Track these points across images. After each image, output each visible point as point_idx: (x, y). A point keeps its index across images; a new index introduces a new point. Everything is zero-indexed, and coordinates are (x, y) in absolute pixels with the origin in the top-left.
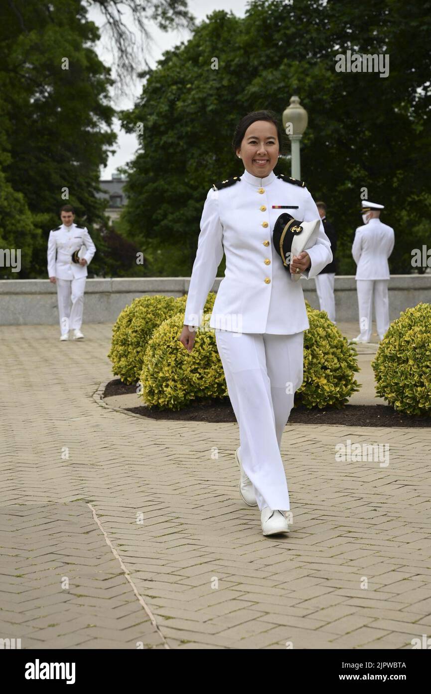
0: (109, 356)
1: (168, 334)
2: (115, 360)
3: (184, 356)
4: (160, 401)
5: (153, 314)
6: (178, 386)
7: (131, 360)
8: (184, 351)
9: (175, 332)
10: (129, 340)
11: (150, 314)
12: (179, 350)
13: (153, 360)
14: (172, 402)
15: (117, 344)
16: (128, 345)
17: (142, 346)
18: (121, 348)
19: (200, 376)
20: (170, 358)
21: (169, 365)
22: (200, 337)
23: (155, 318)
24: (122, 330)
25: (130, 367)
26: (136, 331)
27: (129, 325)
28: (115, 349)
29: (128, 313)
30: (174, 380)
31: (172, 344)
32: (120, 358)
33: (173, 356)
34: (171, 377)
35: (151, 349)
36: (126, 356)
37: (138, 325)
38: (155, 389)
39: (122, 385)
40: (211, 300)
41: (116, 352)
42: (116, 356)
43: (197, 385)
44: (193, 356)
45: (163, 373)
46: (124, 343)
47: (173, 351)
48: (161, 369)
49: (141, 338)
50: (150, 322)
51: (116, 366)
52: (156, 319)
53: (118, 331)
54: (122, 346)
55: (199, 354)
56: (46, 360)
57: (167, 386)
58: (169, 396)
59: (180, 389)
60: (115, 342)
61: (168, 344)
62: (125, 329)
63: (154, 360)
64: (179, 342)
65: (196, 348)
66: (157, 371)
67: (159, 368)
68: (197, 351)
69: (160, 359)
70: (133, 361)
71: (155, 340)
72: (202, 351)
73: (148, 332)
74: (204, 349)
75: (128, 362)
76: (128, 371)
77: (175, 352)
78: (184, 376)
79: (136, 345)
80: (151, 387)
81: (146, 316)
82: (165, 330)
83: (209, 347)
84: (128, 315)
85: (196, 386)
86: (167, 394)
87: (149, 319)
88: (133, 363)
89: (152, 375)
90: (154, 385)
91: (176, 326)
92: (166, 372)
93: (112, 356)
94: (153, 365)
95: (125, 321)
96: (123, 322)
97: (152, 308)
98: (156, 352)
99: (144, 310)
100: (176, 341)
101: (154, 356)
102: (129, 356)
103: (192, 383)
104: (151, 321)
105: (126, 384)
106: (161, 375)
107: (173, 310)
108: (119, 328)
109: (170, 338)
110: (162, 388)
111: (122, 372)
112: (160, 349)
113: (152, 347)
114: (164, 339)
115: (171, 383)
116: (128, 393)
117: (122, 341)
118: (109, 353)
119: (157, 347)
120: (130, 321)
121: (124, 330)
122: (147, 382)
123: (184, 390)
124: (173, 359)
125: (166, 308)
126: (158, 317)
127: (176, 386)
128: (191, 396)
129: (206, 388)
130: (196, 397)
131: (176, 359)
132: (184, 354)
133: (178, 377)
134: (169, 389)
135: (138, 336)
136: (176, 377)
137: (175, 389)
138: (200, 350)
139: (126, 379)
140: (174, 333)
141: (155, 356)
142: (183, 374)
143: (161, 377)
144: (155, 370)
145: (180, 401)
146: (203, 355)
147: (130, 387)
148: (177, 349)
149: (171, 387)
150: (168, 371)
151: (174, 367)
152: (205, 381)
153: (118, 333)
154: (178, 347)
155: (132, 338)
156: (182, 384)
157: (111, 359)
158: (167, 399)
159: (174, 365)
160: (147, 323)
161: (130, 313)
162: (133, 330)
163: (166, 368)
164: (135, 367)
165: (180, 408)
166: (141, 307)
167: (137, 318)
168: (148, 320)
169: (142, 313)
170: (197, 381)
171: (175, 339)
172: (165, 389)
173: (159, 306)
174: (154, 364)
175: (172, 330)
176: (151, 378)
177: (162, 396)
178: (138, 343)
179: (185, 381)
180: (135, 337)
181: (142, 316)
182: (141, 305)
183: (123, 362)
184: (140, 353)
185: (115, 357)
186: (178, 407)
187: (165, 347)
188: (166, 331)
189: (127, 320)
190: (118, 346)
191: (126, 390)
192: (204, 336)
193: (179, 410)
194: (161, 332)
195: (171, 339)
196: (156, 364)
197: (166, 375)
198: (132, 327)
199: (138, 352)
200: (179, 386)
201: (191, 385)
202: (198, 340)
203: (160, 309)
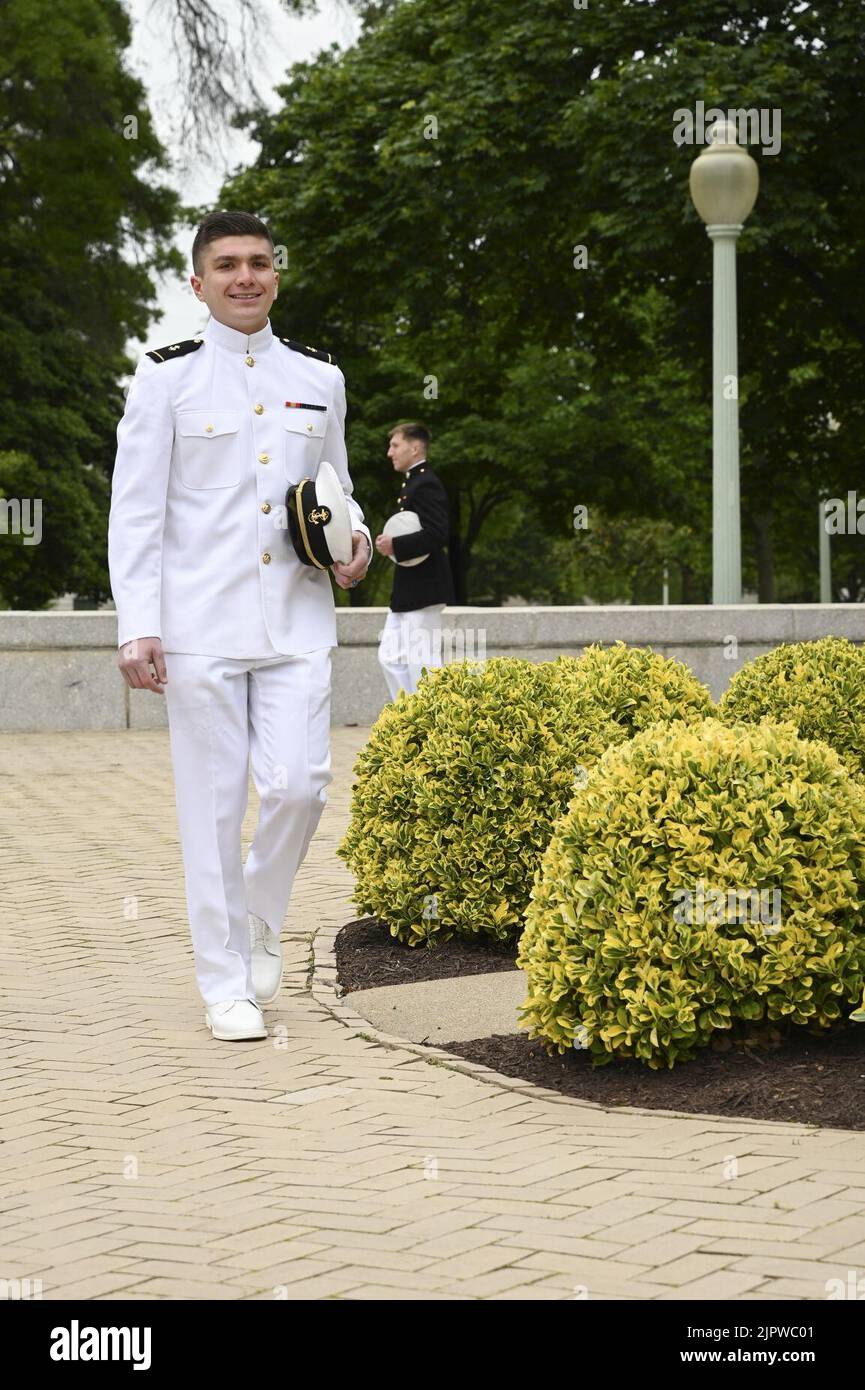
0: (342, 853)
1: (631, 795)
2: (367, 867)
3: (695, 875)
4: (605, 1036)
5: (496, 720)
6: (673, 982)
7: (423, 867)
8: (696, 859)
9: (658, 788)
10: (418, 801)
11: (484, 717)
12: (677, 855)
13: (578, 885)
14: (654, 1040)
15: (373, 814)
16: (413, 818)
17: (460, 824)
18: (387, 826)
19: (752, 949)
20: (643, 882)
21: (639, 908)
22: (752, 807)
23: (501, 729)
24: (392, 770)
25: (417, 890)
26: (441, 775)
27: (414, 753)
28: (365, 830)
29: (410, 713)
30: (657, 962)
31: (650, 832)
32: (382, 861)
33: (654, 874)
34: (648, 950)
35: (564, 849)
36: (405, 855)
37: (448, 753)
38: (587, 992)
39: (392, 949)
40: (648, 672)
41: (369, 840)
42: (371, 853)
43: (742, 982)
44: (727, 878)
45: (620, 937)
46: (400, 810)
47: (652, 857)
48: (610, 921)
49: (458, 796)
50: (484, 743)
51: (372, 884)
52: (505, 735)
53: (375, 772)
54: (391, 820)
55: (751, 868)
56: (99, 847)
57: (633, 983)
58: (643, 1018)
59: (682, 994)
60: (366, 809)
61: (634, 834)
62: (402, 766)
63: (583, 890)
64: (674, 826)
65: (737, 849)
66: (593, 926)
67: (599, 918)
68: (742, 860)
69: (607, 886)
70: (430, 870)
71: (581, 816)
72: (758, 857)
73: (480, 776)
74: (763, 851)
75: (412, 873)
76: (411, 902)
77: (659, 859)
78: (697, 946)
79: (439, 819)
80: (572, 987)
81: (471, 723)
82: (617, 782)
83: (782, 842)
84: (410, 722)
85: (738, 985)
86: (634, 1013)
87: (482, 733)
88: (428, 877)
89: (570, 942)
90: (584, 979)
91: (661, 768)
92: (628, 931)
93: (356, 851)
94: (576, 905)
95: (399, 743)
96: (396, 744)
97: (488, 700)
98: (586, 859)
99: (466, 704)
100: (662, 824)
101: (577, 873)
102: (414, 855)
103: (724, 973)
104: (488, 740)
105: (405, 944)
106: (611, 942)
107: (555, 705)
108: (378, 761)
109: (639, 811)
110: (612, 988)
111: (394, 907)
112: (605, 850)
113: (571, 840)
114: (616, 815)
115: (649, 974)
116: (418, 979)
117: (390, 806)
118: (341, 842)
119: (589, 842)
120: (418, 739)
121: (398, 770)
122: (556, 968)
123: (696, 998)
124: (656, 886)
125: (535, 699)
126: (512, 728)
127: (666, 984)
128: (717, 1017)
129: (774, 989)
130: (737, 1021)
131: (663, 886)
132: (693, 869)
133: (674, 951)
134: (639, 996)
135: (448, 789)
136: (667, 951)
137: (663, 992)
138: (750, 854)
139: (405, 929)
140: (652, 793)
141: (585, 873)
142: (693, 942)
143: (612, 951)
144: (585, 923)
145: (679, 1036)
146: (761, 874)
147: (418, 954)
148: (668, 851)
149: (647, 988)
150: (639, 929)
151: (659, 914)
152: (772, 968)
153: (375, 777)
154: (672, 844)
155: (428, 795)
156: (687, 976)
157: (353, 863)
158: (632, 1030)
159: (660, 909)
160: (476, 746)
161: (417, 716)
162: (430, 770)
163: (631, 920)
164: (436, 889)
165: (677, 1062)
166: (454, 697)
167: (441, 731)
168: (481, 739)
169: (457, 714)
170: (743, 966)
171: (661, 814)
172: (627, 994)
173: (514, 694)
174: (582, 903)
175: (645, 782)
176: (571, 953)
177: (611, 1018)
178: (449, 812)
179: (700, 964)
180: (437, 792)
181: (458, 724)
182: (453, 689)
183: (396, 874)
184: (455, 846)
185: (365, 857)
186: (672, 1056)
187: (625, 842)
188: (622, 788)
189: (407, 738)
190: (377, 820)
191: (409, 965)
192: (763, 804)
193: (671, 1067)
194: (603, 791)
195: (645, 814)
196: (590, 904)
197: (633, 944)
198: (423, 760)
199: (445, 842)
200: (677, 983)
201: (718, 979)
202: (743, 817)
203: (517, 702)
